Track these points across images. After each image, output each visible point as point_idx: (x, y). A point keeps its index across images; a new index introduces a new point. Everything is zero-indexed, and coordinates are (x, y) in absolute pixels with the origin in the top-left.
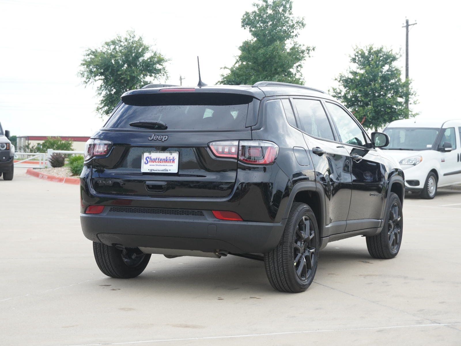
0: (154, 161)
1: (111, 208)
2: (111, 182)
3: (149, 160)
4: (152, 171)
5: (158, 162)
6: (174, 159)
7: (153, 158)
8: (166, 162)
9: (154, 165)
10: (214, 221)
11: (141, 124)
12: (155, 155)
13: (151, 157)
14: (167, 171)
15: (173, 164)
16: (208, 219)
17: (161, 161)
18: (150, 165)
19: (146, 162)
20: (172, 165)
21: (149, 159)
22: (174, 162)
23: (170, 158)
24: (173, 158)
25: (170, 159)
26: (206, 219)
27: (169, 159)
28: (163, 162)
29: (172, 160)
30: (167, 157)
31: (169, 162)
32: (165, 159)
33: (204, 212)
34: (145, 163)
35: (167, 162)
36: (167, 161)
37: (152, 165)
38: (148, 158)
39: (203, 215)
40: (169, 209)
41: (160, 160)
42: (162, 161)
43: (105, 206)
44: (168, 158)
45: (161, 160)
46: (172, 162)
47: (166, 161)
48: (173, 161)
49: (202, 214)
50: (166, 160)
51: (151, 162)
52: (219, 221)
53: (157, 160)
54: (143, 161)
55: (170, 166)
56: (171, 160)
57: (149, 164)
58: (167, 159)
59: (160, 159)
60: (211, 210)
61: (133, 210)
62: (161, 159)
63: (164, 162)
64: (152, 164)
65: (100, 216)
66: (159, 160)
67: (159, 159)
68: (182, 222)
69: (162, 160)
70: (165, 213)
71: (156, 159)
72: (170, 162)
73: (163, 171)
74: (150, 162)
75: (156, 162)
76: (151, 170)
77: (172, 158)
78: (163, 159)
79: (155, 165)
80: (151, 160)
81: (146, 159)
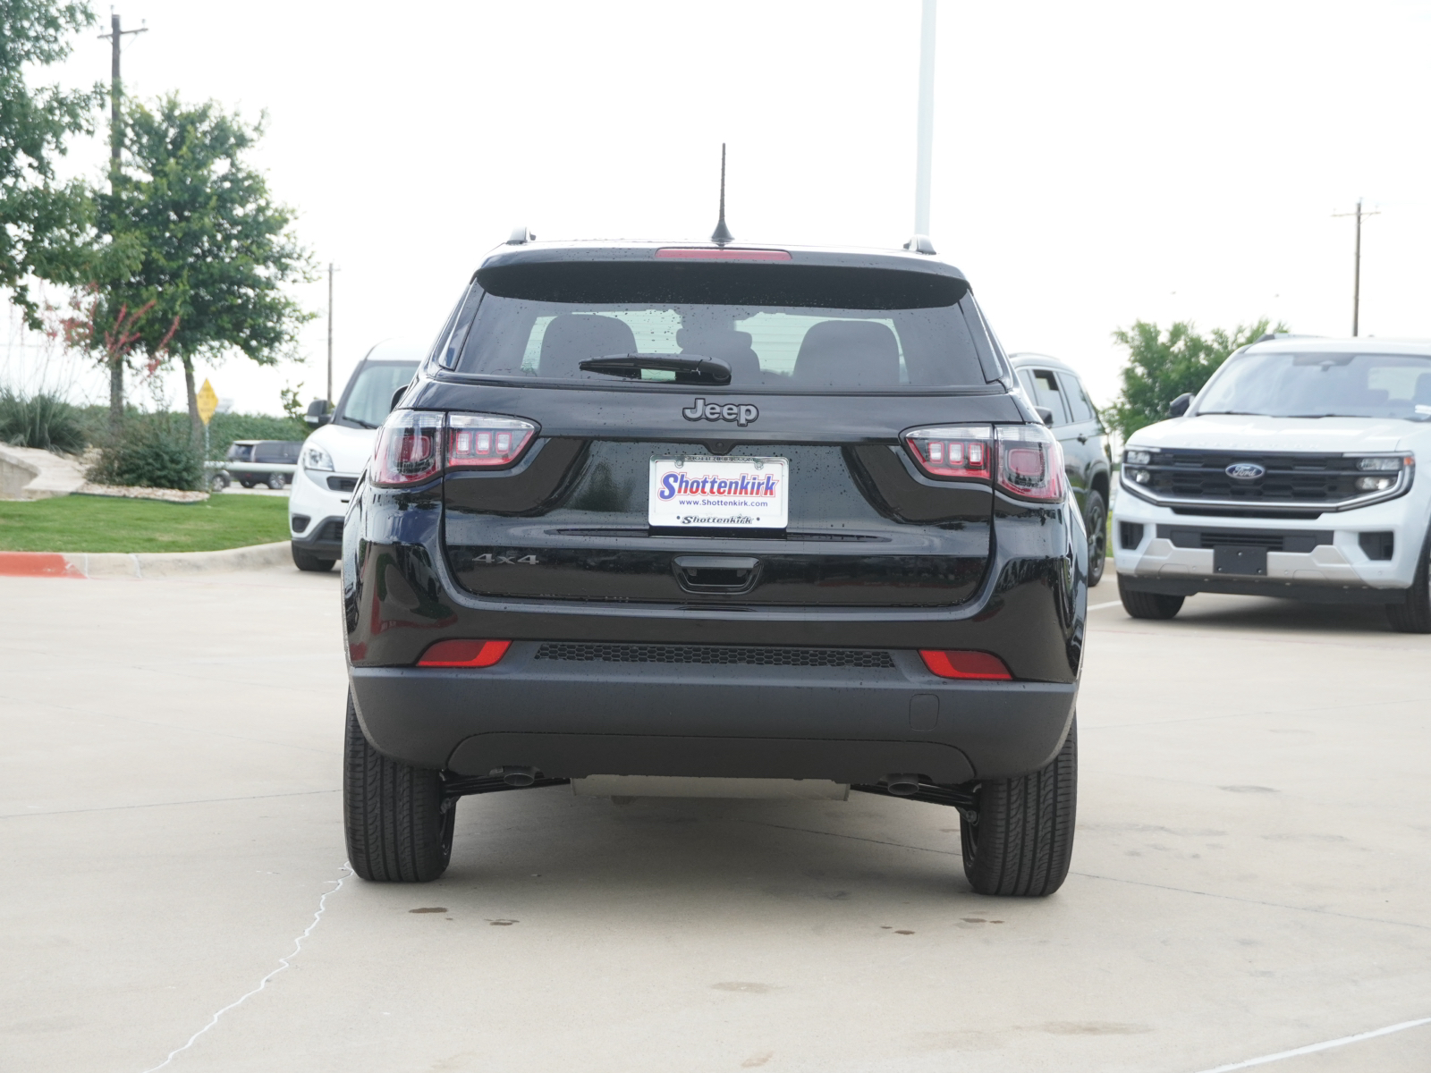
0: (697, 487)
1: (542, 649)
2: (537, 559)
3: (676, 486)
4: (689, 522)
5: (712, 492)
6: (773, 484)
7: (690, 477)
8: (741, 493)
9: (696, 503)
10: (929, 683)
11: (632, 364)
12: (697, 469)
13: (683, 476)
14: (748, 521)
15: (767, 499)
16: (908, 678)
17: (722, 490)
18: (682, 503)
19: (667, 493)
20: (765, 504)
21: (676, 481)
22: (771, 494)
23: (755, 479)
24: (769, 478)
25: (757, 481)
26: (906, 680)
27: (752, 481)
28: (729, 493)
29: (763, 488)
30: (744, 478)
31: (752, 493)
32: (737, 483)
33: (895, 656)
34: (662, 494)
35: (746, 493)
36: (744, 488)
37: (689, 503)
38: (671, 480)
39: (893, 665)
40: (774, 648)
41: (720, 487)
42: (727, 489)
43: (513, 640)
44: (749, 479)
45: (722, 487)
46: (766, 494)
47: (742, 488)
48: (769, 489)
49: (887, 662)
50: (742, 487)
51: (685, 492)
52: (944, 683)
53: (708, 486)
54: (655, 485)
55: (758, 504)
56: (759, 485)
57: (678, 498)
58: (746, 481)
59: (719, 481)
60: (918, 649)
61: (636, 651)
62: (722, 484)
63: (735, 493)
64: (690, 497)
65: (496, 677)
66: (716, 486)
67: (713, 482)
68: (825, 688)
69: (725, 487)
70: (760, 662)
71: (705, 482)
72: (757, 493)
73: (732, 520)
74: (679, 492)
75: (703, 492)
76: (686, 518)
77: (762, 478)
78: (731, 483)
79: (701, 502)
80: (684, 484)
81: (666, 481)
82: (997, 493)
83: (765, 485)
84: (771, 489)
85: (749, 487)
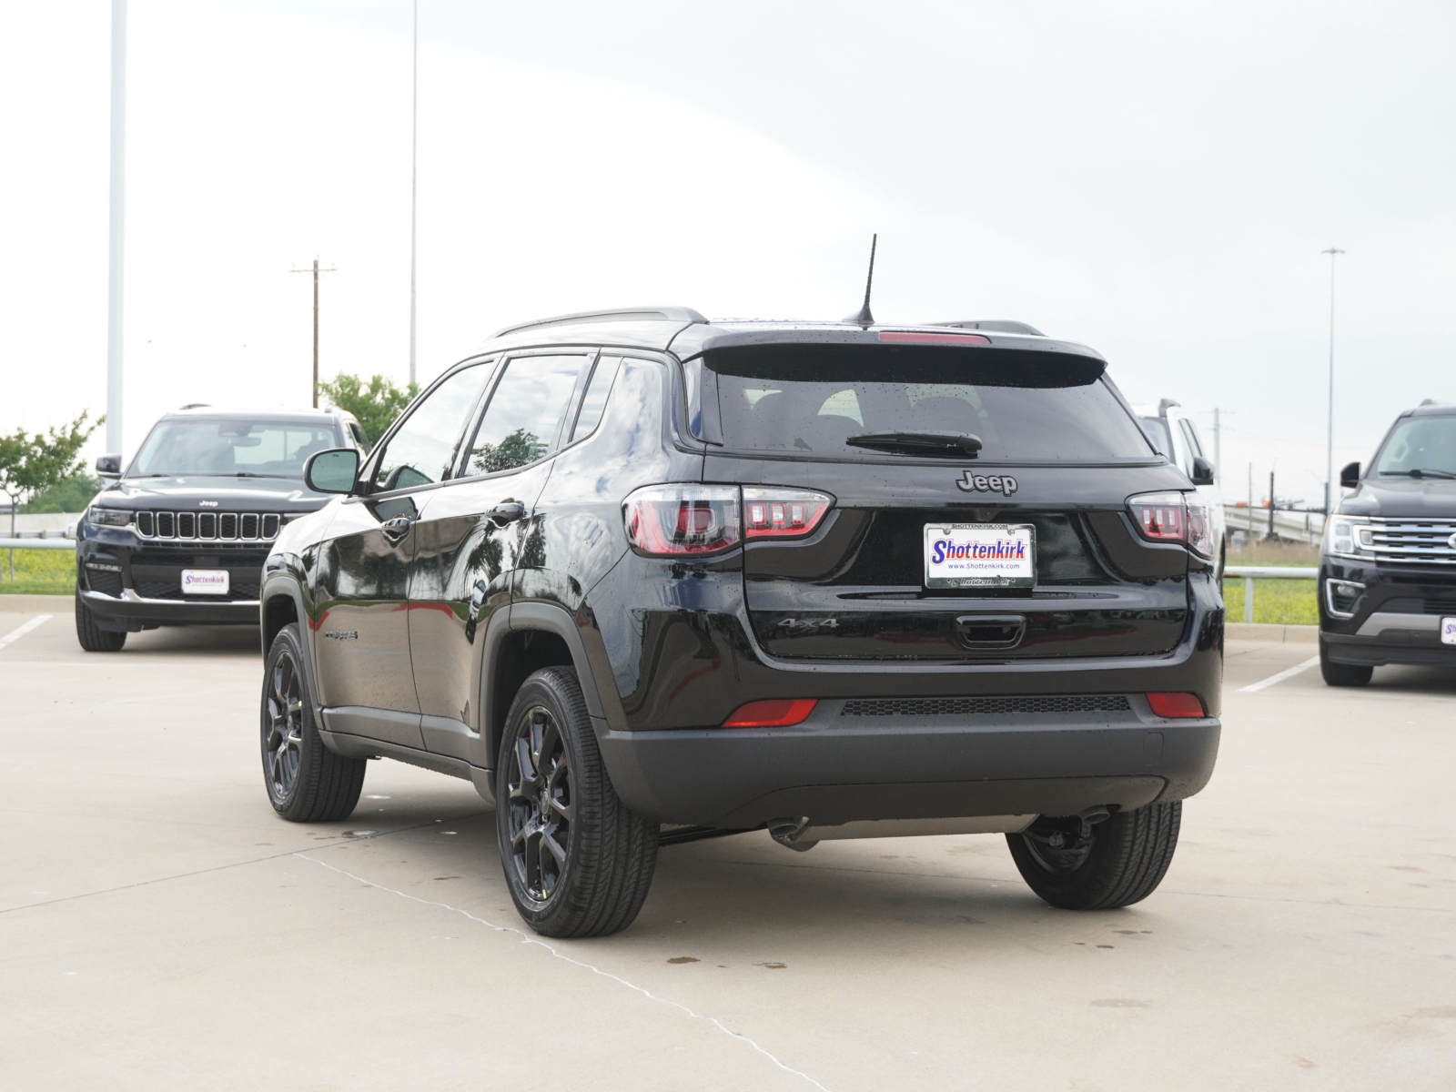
0: (962, 552)
1: (847, 706)
2: (837, 622)
3: (945, 551)
4: (958, 584)
5: (975, 556)
6: (1021, 548)
7: (956, 543)
8: (998, 557)
9: (962, 567)
10: (1154, 722)
11: (895, 440)
12: (962, 535)
13: (950, 542)
15: (1017, 561)
16: (1140, 718)
17: (983, 554)
18: (951, 567)
19: (938, 558)
20: (1017, 566)
21: (944, 547)
22: (1022, 557)
23: (1008, 544)
24: (1019, 543)
25: (1010, 546)
26: (1139, 721)
27: (1006, 546)
28: (989, 557)
29: (1015, 551)
30: (999, 543)
31: (1006, 557)
32: (994, 548)
33: (1131, 699)
34: (935, 559)
35: (1002, 557)
36: (1000, 551)
37: (956, 567)
38: (941, 546)
39: (1129, 708)
40: (1041, 697)
41: (981, 551)
42: (986, 553)
43: (819, 698)
44: (1004, 544)
45: (983, 551)
46: (1018, 557)
47: (999, 552)
48: (1020, 552)
49: (1124, 706)
50: (997, 551)
51: (953, 557)
52: (1165, 722)
53: (971, 550)
54: (929, 551)
55: (1012, 567)
56: (1012, 549)
57: (947, 562)
58: (1001, 546)
59: (980, 547)
60: (1144, 692)
61: (929, 705)
62: (983, 549)
63: (993, 557)
64: (956, 561)
65: (808, 734)
66: (978, 550)
67: (975, 547)
68: (1083, 731)
69: (985, 551)
70: (1030, 710)
71: (968, 547)
72: (1011, 557)
74: (948, 557)
75: (968, 557)
76: (955, 580)
77: (1014, 543)
78: (990, 548)
79: (966, 566)
80: (951, 550)
81: (936, 547)
82: (1191, 554)
83: (1016, 550)
84: (1021, 552)
85: (1004, 551)
